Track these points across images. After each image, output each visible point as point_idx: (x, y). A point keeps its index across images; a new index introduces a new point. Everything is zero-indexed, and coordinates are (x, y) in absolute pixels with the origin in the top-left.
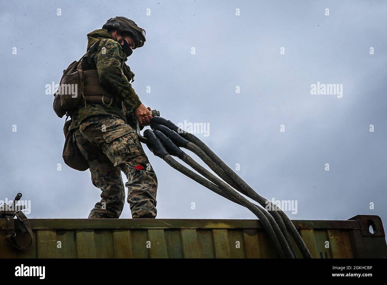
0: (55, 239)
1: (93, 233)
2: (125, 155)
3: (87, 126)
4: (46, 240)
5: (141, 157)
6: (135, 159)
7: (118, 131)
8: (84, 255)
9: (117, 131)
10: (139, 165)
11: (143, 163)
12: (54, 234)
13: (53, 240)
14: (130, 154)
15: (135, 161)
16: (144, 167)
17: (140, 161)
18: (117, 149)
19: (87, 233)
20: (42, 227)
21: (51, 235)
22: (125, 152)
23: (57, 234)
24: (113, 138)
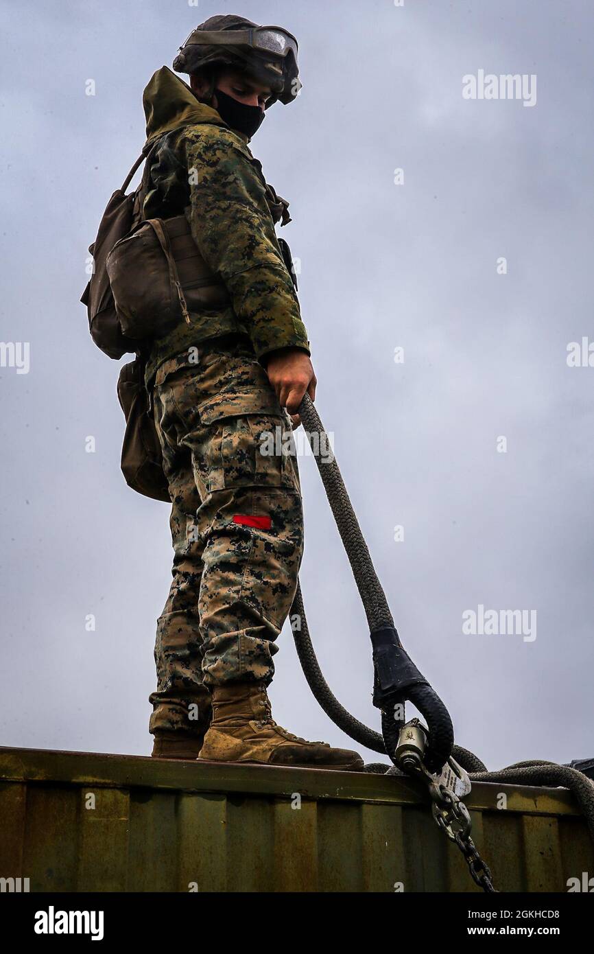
0: (126, 815)
1: (223, 803)
2: (235, 474)
3: (170, 374)
4: (103, 816)
5: (279, 492)
6: (259, 494)
7: (242, 398)
8: (197, 866)
9: (237, 397)
10: (264, 514)
11: (279, 513)
12: (124, 798)
13: (122, 817)
14: (250, 476)
15: (259, 499)
16: (275, 524)
17: (272, 506)
18: (220, 449)
19: (209, 804)
20: (95, 777)
21: (116, 802)
22: (239, 466)
23: (133, 799)
24: (221, 413)
